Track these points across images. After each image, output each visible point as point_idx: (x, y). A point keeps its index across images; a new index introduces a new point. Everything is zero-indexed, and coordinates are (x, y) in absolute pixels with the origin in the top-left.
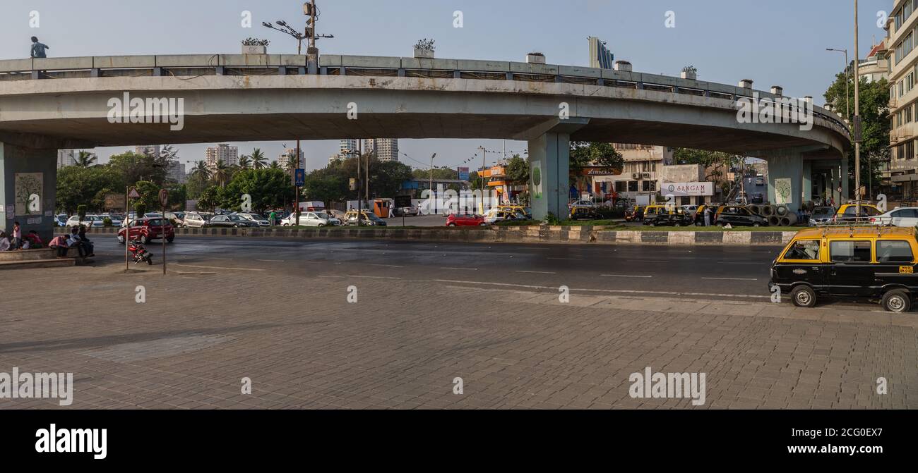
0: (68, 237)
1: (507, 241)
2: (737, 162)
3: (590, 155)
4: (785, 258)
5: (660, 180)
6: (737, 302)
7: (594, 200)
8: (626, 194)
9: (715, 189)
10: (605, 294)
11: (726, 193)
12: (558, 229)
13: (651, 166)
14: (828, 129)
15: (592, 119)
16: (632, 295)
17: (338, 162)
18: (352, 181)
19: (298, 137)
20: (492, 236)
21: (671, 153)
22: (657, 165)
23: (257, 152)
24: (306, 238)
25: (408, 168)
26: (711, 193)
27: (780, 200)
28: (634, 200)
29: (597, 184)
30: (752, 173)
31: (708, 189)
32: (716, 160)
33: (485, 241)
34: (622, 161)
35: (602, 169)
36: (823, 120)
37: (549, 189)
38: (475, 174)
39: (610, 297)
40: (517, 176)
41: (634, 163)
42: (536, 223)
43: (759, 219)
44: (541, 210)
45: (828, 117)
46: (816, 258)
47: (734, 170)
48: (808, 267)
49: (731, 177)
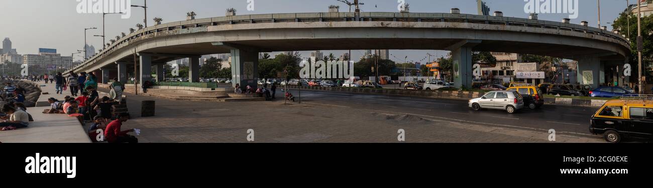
0: (263, 88)
1: (442, 97)
2: (557, 61)
3: (480, 57)
4: (599, 115)
5: (516, 70)
6: (570, 136)
7: (482, 79)
8: (498, 76)
9: (545, 75)
10: (495, 126)
11: (551, 77)
12: (467, 93)
13: (510, 63)
14: (616, 44)
15: (483, 40)
16: (510, 128)
17: (364, 59)
18: (373, 68)
19: (350, 48)
20: (435, 95)
21: (521, 57)
22: (513, 63)
23: (331, 54)
24: (354, 92)
25: (394, 62)
26: (544, 78)
27: (585, 82)
28: (502, 80)
29: (483, 71)
30: (565, 67)
31: (542, 75)
32: (545, 60)
33: (432, 97)
34: (496, 60)
35: (485, 64)
36: (613, 39)
37: (463, 74)
38: (423, 66)
39: (499, 128)
40: (445, 67)
41: (501, 62)
42: (456, 89)
43: (574, 92)
44: (458, 83)
45: (616, 37)
46: (619, 116)
47: (555, 66)
48: (615, 121)
49: (554, 69)
